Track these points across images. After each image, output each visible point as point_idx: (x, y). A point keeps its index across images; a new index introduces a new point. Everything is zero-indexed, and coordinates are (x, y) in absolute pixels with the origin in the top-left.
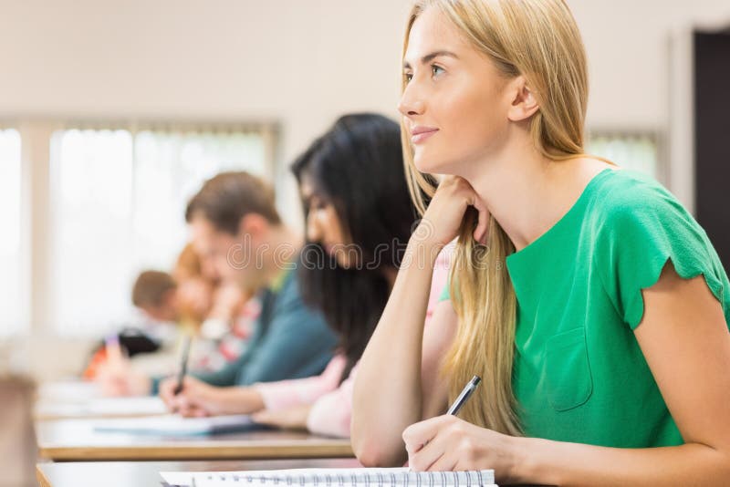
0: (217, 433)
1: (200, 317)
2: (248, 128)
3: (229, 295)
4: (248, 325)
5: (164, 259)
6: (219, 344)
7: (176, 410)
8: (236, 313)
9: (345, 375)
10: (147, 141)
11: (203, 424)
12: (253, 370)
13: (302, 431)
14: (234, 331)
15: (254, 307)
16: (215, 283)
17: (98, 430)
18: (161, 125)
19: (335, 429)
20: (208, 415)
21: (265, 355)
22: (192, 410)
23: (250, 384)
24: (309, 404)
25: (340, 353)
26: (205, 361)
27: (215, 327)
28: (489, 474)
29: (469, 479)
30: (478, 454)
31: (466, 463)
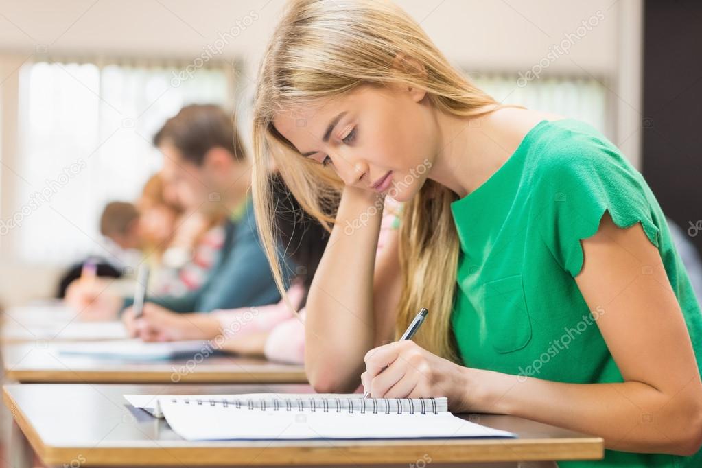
0: (178, 358)
1: (163, 245)
2: (213, 64)
3: (192, 224)
4: (209, 254)
5: (129, 189)
6: (180, 272)
7: (137, 334)
8: (198, 243)
9: (302, 305)
10: (114, 75)
11: (163, 349)
12: (213, 298)
13: (260, 357)
14: (194, 259)
15: (217, 236)
16: (177, 210)
17: (63, 354)
18: (127, 60)
19: (292, 355)
20: (170, 340)
21: (225, 284)
22: (153, 335)
23: (209, 311)
24: (268, 330)
25: (297, 283)
26: (166, 288)
27: (176, 256)
28: (443, 402)
29: (424, 406)
30: (435, 379)
31: (423, 388)
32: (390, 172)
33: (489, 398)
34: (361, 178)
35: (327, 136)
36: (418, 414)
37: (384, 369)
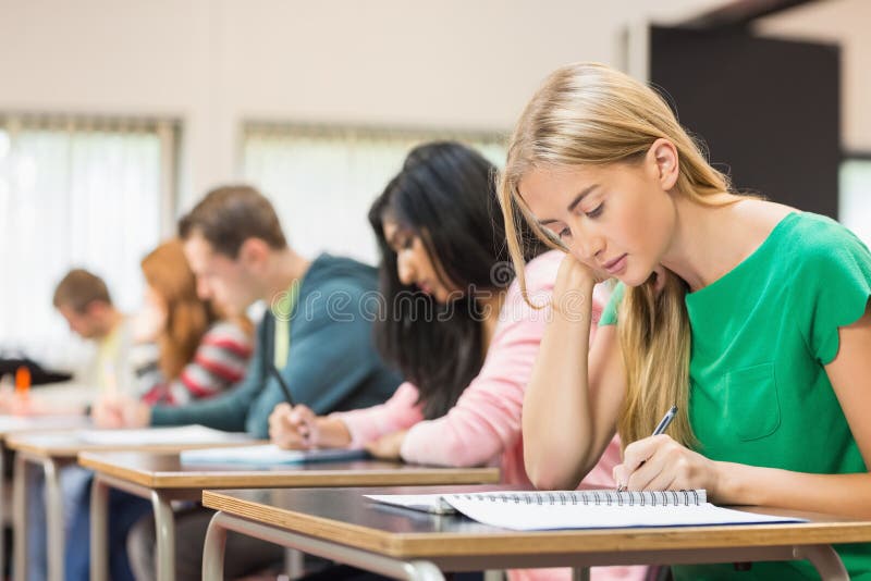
28: (702, 494)
29: (687, 498)
30: (692, 472)
31: (682, 481)
32: (626, 255)
33: (741, 490)
34: (597, 254)
35: (573, 206)
36: (682, 506)
37: (643, 463)
